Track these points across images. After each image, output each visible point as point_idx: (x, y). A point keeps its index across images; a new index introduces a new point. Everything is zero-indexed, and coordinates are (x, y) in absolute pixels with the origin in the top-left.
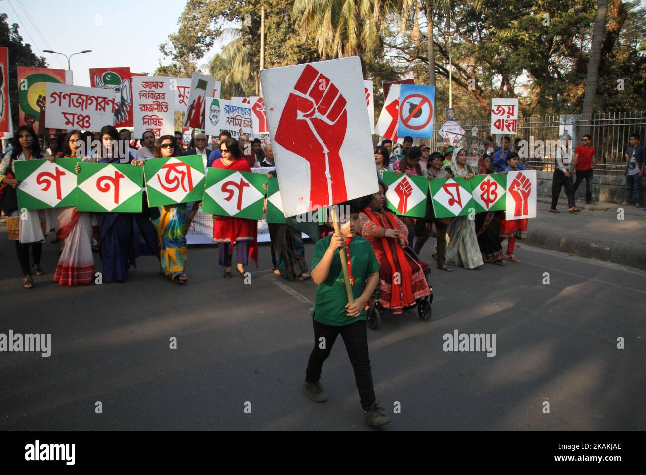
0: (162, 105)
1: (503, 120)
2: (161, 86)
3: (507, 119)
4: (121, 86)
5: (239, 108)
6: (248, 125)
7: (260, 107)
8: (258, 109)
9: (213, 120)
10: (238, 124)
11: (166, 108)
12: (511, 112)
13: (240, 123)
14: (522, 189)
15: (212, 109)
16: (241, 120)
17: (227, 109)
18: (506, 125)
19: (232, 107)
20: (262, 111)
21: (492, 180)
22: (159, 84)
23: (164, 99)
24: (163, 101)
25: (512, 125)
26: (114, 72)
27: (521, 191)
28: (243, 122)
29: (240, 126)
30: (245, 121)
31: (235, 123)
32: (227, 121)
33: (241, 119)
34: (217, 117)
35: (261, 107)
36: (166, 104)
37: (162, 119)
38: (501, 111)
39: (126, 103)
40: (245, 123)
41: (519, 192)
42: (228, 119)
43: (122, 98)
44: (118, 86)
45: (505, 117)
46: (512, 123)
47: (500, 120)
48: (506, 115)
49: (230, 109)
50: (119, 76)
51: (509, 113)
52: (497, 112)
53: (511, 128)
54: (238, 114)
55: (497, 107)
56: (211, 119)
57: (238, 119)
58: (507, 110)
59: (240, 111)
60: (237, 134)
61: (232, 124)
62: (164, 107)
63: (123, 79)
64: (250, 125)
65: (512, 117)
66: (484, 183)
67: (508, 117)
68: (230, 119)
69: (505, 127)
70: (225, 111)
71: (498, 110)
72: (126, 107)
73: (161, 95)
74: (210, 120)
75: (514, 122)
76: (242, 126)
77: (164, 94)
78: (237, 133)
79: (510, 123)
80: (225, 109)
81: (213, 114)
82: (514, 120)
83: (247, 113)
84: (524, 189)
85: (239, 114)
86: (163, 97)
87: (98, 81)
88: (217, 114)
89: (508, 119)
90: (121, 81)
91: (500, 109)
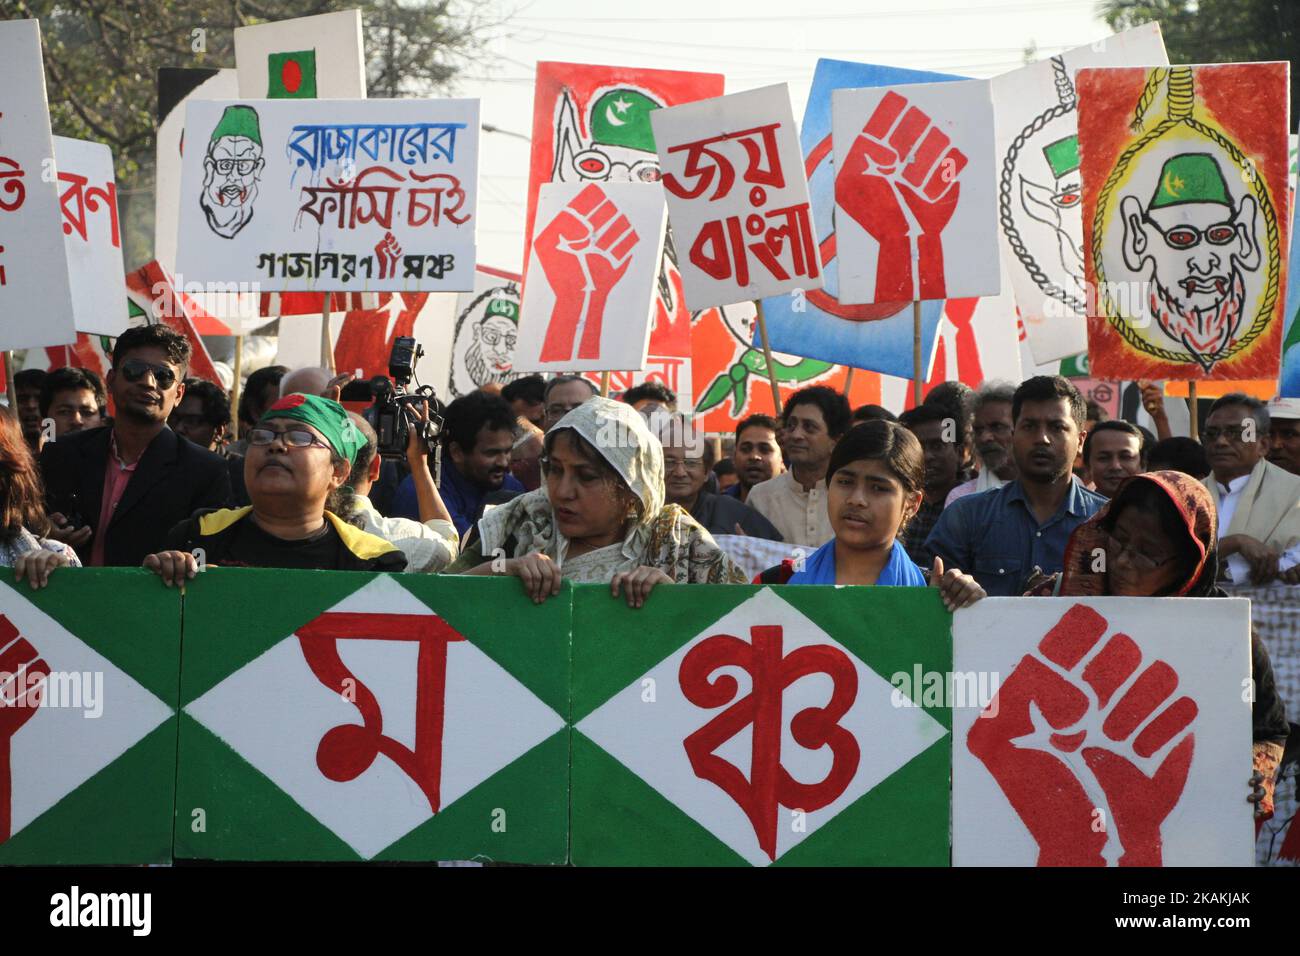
1: (733, 222)
3: (753, 210)
5: (379, 129)
6: (434, 214)
7: (575, 231)
9: (223, 214)
10: (374, 214)
12: (764, 165)
13: (381, 210)
14: (1097, 738)
15: (219, 154)
16: (391, 192)
17: (308, 144)
18: (756, 248)
19: (339, 129)
21: (800, 632)
25: (787, 242)
27: (1090, 755)
28: (401, 202)
29: (385, 222)
30: (413, 192)
31: (356, 213)
32: (306, 208)
33: (390, 182)
34: (243, 193)
38: (708, 173)
40: (413, 204)
41: (1074, 762)
42: (308, 198)
45: (737, 203)
46: (783, 231)
47: (718, 224)
48: (741, 188)
49: (326, 142)
51: (753, 174)
52: (690, 184)
53: (785, 259)
54: (372, 163)
55: (686, 153)
56: (207, 210)
57: (369, 191)
58: (740, 160)
59: (385, 148)
60: (361, 271)
61: (332, 218)
64: (449, 213)
65: (776, 198)
66: (725, 649)
67: (757, 198)
68: (321, 196)
69: (753, 262)
70: (297, 156)
71: (691, 170)
74: (203, 214)
75: (791, 219)
76: (399, 222)
78: (368, 261)
79: (773, 232)
80: (294, 146)
81: (220, 181)
82: (789, 212)
83: (431, 150)
84: (1124, 748)
85: (383, 160)
88: (248, 180)
89: (761, 211)
91: (705, 161)
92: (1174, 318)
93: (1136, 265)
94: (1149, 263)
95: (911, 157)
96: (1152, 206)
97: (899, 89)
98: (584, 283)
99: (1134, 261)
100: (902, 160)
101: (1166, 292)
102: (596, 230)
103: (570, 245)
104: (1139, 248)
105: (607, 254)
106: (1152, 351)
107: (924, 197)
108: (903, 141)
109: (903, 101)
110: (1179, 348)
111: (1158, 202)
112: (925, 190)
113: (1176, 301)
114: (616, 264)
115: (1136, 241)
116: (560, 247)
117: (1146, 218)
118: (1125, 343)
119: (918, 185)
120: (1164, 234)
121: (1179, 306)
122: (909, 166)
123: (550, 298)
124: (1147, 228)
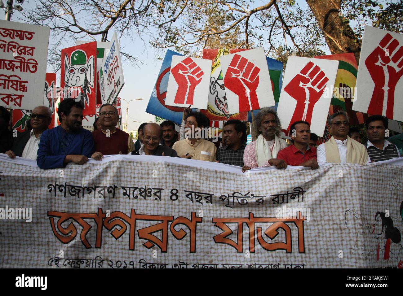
0: (28, 63)
2: (29, 36)
4: (86, 65)
7: (184, 69)
8: (180, 72)
11: (33, 67)
20: (186, 75)
22: (27, 34)
23: (32, 55)
24: (30, 57)
26: (81, 50)
35: (187, 69)
36: (34, 62)
37: (27, 82)
39: (89, 86)
43: (86, 80)
44: (83, 66)
50: (85, 54)
62: (31, 66)
63: (88, 57)
72: (88, 90)
73: (27, 49)
77: (32, 49)
86: (31, 52)
87: (67, 62)
90: (87, 59)
92: (221, 106)
93: (213, 93)
94: (216, 92)
95: (244, 71)
96: (218, 79)
97: (238, 53)
98: (187, 83)
99: (213, 92)
100: (242, 72)
101: (220, 99)
102: (190, 69)
103: (183, 72)
104: (214, 89)
105: (194, 76)
106: (215, 113)
107: (250, 81)
108: (241, 67)
109: (240, 56)
110: (221, 113)
111: (219, 79)
112: (249, 79)
113: (222, 102)
114: (197, 79)
115: (213, 87)
116: (179, 72)
117: (216, 82)
118: (209, 111)
119: (247, 78)
120: (220, 86)
121: (222, 103)
122: (244, 73)
123: (177, 86)
124: (216, 84)
